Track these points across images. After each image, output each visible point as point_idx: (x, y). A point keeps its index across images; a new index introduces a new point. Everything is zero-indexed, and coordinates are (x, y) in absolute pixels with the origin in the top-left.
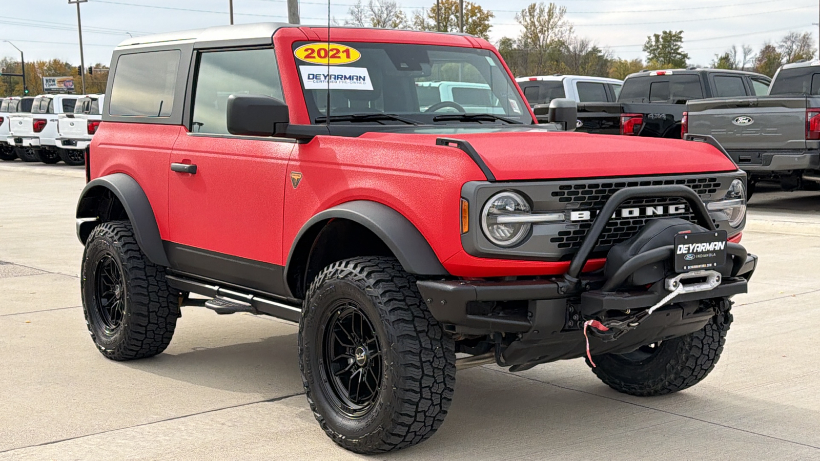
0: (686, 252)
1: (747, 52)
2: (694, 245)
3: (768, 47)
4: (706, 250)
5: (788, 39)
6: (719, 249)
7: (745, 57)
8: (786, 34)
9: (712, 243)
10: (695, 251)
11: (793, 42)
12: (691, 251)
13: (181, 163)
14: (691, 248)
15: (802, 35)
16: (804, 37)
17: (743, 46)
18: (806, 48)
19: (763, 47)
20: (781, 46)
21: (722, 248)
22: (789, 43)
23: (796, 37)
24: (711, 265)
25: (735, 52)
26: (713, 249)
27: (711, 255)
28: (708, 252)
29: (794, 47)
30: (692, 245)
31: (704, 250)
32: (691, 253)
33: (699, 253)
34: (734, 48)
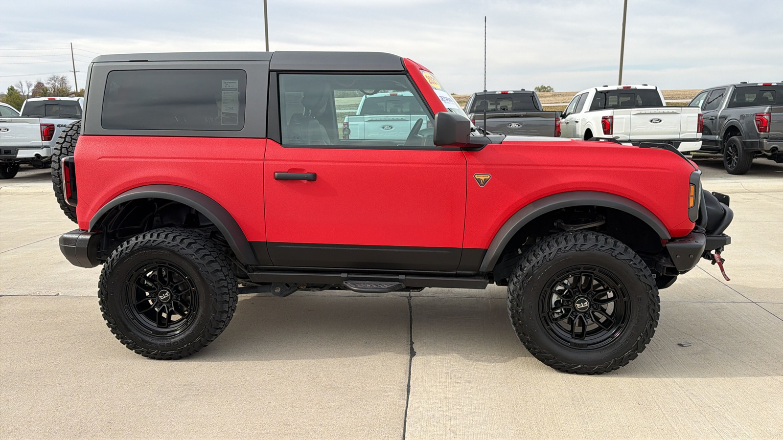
1: (29, 86)
3: (39, 83)
5: (52, 79)
7: (28, 89)
8: (51, 76)
11: (55, 81)
13: (287, 172)
15: (61, 77)
16: (62, 78)
17: (26, 82)
18: (64, 85)
19: (36, 83)
20: (48, 83)
22: (53, 82)
23: (57, 78)
25: (22, 86)
29: (56, 84)
34: (21, 83)
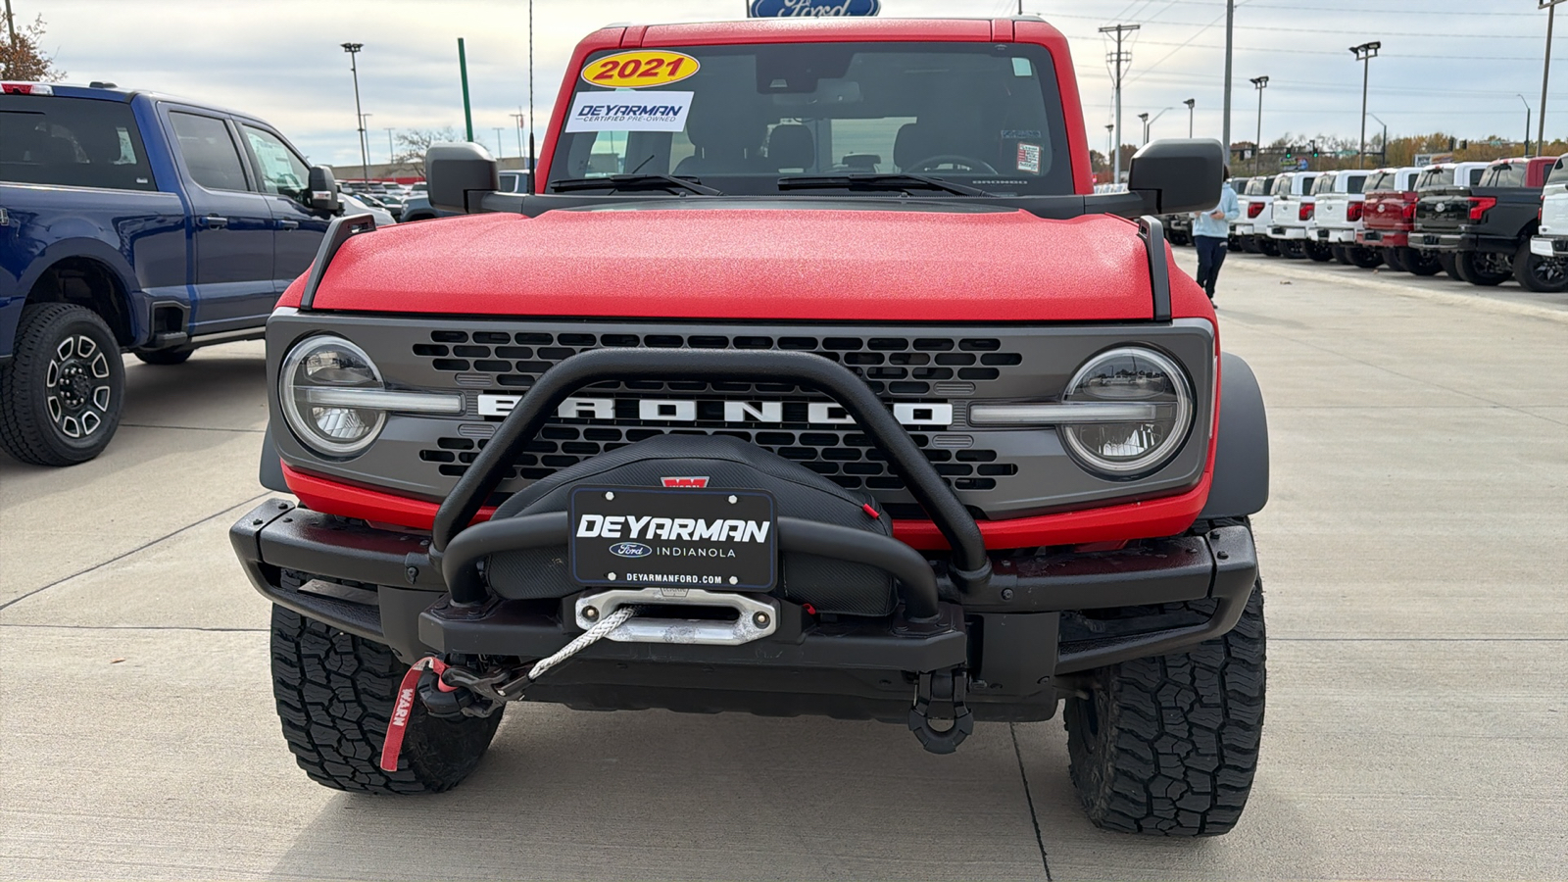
0: (618, 535)
2: (645, 519)
4: (696, 537)
6: (746, 539)
9: (719, 522)
10: (650, 535)
12: (634, 535)
14: (635, 527)
21: (761, 538)
24: (718, 580)
26: (723, 538)
27: (713, 553)
28: (705, 543)
30: (638, 521)
31: (686, 537)
32: (633, 540)
33: (668, 543)
